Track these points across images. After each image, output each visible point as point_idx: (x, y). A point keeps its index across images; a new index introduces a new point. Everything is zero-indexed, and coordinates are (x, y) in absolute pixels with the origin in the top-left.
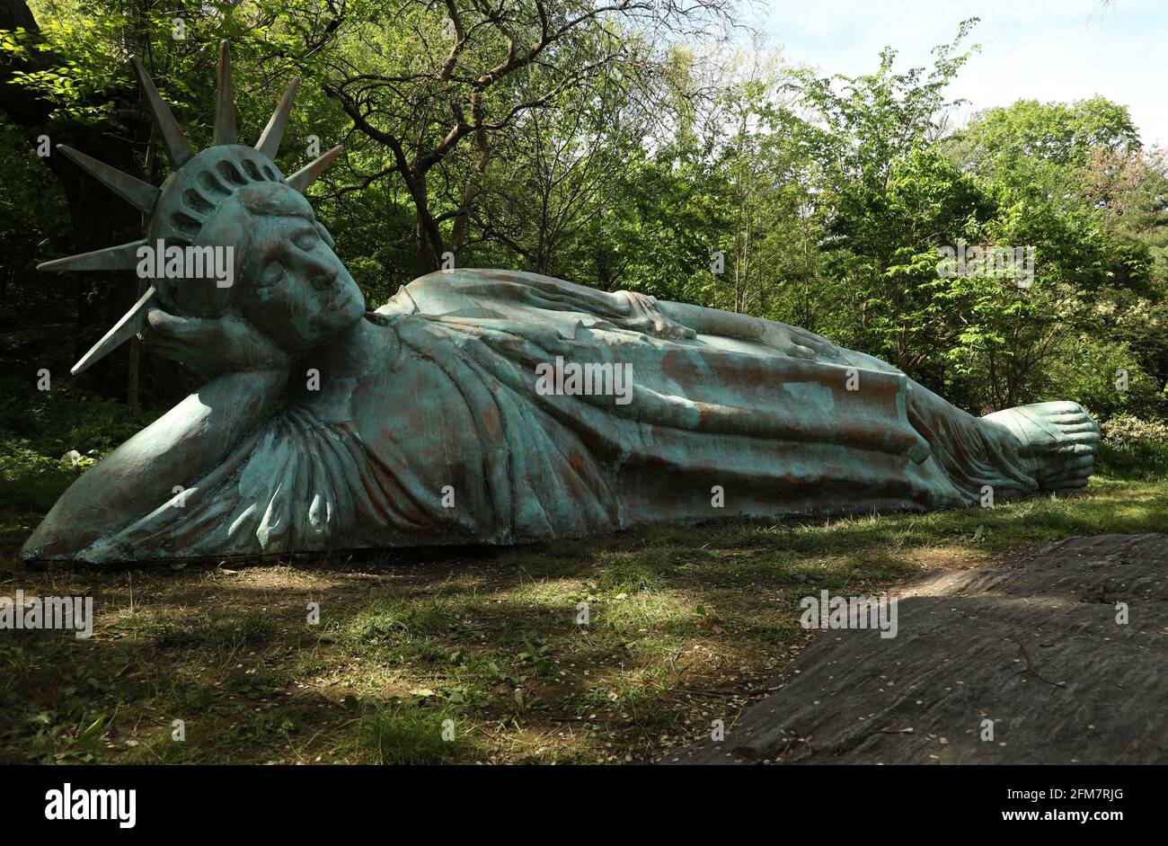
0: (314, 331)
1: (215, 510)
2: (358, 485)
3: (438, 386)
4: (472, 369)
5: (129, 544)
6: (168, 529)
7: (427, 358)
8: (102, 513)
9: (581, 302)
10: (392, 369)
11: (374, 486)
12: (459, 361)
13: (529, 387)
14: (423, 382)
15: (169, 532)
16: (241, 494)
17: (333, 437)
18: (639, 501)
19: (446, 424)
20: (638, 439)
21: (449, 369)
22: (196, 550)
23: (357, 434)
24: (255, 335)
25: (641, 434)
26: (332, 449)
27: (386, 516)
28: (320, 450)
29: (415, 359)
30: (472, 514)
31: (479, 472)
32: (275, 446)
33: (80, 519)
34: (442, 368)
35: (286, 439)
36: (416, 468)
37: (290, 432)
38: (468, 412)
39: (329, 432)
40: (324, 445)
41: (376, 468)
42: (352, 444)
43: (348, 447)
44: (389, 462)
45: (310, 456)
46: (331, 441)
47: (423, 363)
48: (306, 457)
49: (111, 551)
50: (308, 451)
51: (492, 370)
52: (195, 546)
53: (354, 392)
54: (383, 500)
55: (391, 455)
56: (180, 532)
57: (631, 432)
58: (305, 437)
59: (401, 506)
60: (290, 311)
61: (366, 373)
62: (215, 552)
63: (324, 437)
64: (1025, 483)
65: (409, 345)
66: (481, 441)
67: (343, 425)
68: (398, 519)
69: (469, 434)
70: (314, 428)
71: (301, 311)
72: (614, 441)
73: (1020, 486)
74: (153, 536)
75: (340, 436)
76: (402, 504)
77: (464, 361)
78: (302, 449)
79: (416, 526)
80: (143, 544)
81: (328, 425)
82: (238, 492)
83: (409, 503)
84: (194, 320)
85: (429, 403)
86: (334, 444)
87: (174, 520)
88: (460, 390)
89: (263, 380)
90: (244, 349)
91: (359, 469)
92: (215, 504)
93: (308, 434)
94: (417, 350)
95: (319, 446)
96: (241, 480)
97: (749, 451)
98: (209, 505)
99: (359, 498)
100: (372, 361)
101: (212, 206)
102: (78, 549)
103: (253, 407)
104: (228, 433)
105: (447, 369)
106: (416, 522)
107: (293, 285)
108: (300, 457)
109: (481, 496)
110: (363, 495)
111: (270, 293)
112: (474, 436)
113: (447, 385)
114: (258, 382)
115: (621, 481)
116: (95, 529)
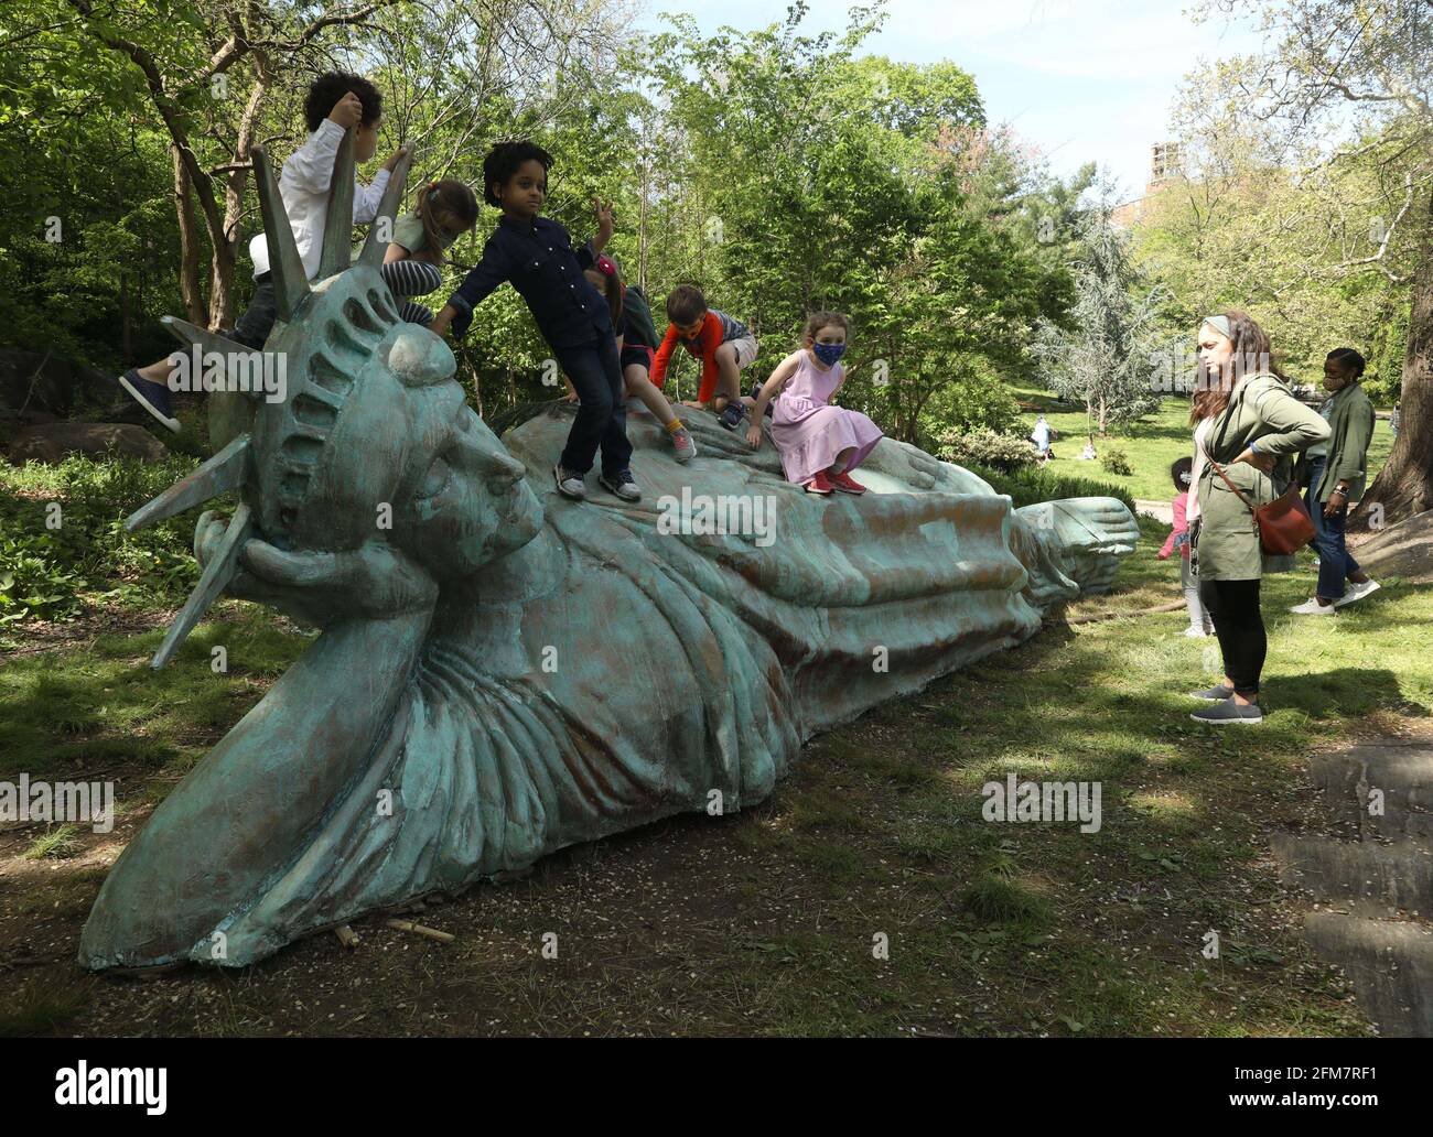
0: (486, 553)
2: (560, 766)
3: (633, 608)
4: (674, 580)
5: (283, 925)
6: (324, 885)
7: (611, 566)
8: (222, 879)
9: (711, 438)
10: (569, 587)
11: (581, 766)
12: (658, 571)
13: (735, 596)
14: (612, 603)
15: (327, 889)
16: (406, 805)
17: (514, 699)
18: (811, 703)
19: (654, 662)
20: (819, 631)
21: (644, 582)
22: (361, 903)
23: (549, 694)
24: (408, 568)
25: (820, 622)
26: (518, 718)
27: (598, 804)
28: (502, 722)
29: (595, 568)
30: (686, 776)
31: (700, 723)
32: (433, 721)
33: (188, 895)
34: (634, 580)
35: (445, 708)
36: (627, 729)
37: (445, 695)
38: (678, 642)
39: (506, 693)
40: (507, 715)
41: (580, 739)
42: (542, 708)
43: (536, 711)
44: (600, 731)
45: (490, 733)
46: (512, 705)
47: (606, 573)
48: (484, 735)
49: (259, 942)
50: (487, 728)
51: (693, 577)
52: (359, 897)
53: (523, 624)
54: (592, 783)
55: (598, 719)
56: (339, 884)
57: (813, 623)
58: (474, 704)
59: (616, 787)
60: (459, 530)
61: (532, 593)
62: (390, 901)
63: (503, 701)
64: (1069, 589)
65: (581, 548)
66: (701, 683)
67: (524, 682)
68: (609, 803)
69: (683, 675)
70: (482, 687)
71: (473, 527)
73: (1065, 592)
74: (310, 903)
75: (523, 696)
76: (617, 782)
77: (662, 569)
78: (477, 724)
79: (629, 807)
80: (299, 920)
81: (500, 680)
82: (401, 805)
83: (623, 779)
84: (321, 556)
85: (627, 635)
86: (519, 709)
87: (331, 869)
88: (662, 612)
89: (411, 628)
90: (391, 590)
91: (558, 744)
92: (374, 828)
93: (479, 700)
94: (597, 556)
95: (498, 714)
96: (403, 785)
97: (902, 619)
98: (367, 831)
99: (565, 786)
100: (537, 575)
101: (347, 378)
102: (192, 942)
103: (404, 671)
104: (377, 718)
105: (642, 581)
106: (629, 803)
107: (464, 492)
108: (475, 734)
109: (701, 754)
110: (568, 779)
111: (434, 507)
112: (691, 677)
113: (646, 606)
114: (406, 631)
115: (798, 683)
116: (216, 907)
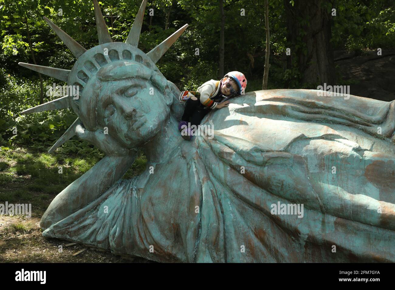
1: (88, 222)
2: (135, 224)
3: (182, 176)
4: (197, 168)
6: (68, 227)
7: (184, 157)
10: (169, 162)
11: (140, 226)
12: (193, 163)
14: (177, 171)
15: (69, 228)
17: (135, 196)
20: (320, 226)
22: (79, 238)
23: (141, 197)
24: (110, 141)
25: (323, 223)
26: (131, 202)
27: (144, 244)
28: (127, 201)
29: (179, 157)
31: (185, 231)
34: (187, 165)
36: (157, 221)
38: (188, 194)
39: (134, 193)
40: (129, 199)
41: (142, 217)
43: (138, 202)
44: (145, 216)
46: (133, 198)
47: (182, 160)
54: (143, 235)
56: (73, 229)
57: (315, 220)
60: (116, 130)
61: (161, 161)
62: (83, 241)
63: (131, 195)
65: (181, 148)
66: (188, 213)
67: (139, 190)
68: (147, 246)
69: (184, 208)
70: (132, 189)
72: (293, 225)
74: (62, 229)
75: (137, 196)
76: (149, 239)
78: (123, 199)
80: (58, 232)
81: (136, 189)
82: (97, 215)
83: (152, 240)
86: (133, 200)
87: (72, 223)
88: (189, 180)
89: (115, 162)
90: (105, 146)
91: (137, 216)
92: (89, 219)
93: (128, 192)
94: (182, 152)
96: (99, 210)
98: (87, 219)
100: (165, 155)
101: (89, 78)
103: (109, 174)
104: (98, 186)
107: (116, 117)
110: (135, 230)
111: (108, 121)
113: (186, 176)
114: (113, 162)
115: (309, 251)
